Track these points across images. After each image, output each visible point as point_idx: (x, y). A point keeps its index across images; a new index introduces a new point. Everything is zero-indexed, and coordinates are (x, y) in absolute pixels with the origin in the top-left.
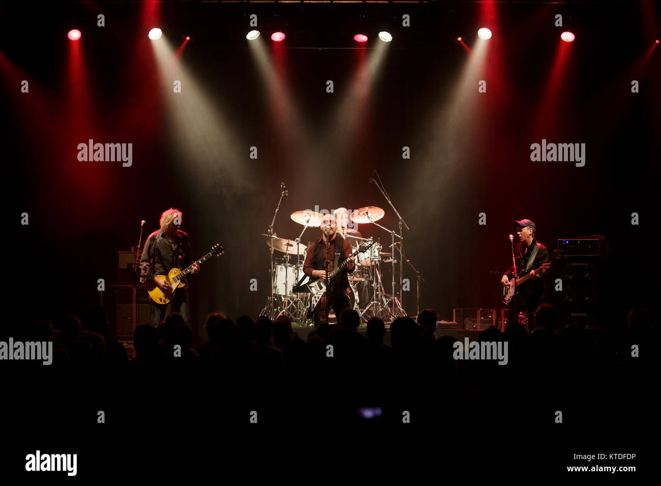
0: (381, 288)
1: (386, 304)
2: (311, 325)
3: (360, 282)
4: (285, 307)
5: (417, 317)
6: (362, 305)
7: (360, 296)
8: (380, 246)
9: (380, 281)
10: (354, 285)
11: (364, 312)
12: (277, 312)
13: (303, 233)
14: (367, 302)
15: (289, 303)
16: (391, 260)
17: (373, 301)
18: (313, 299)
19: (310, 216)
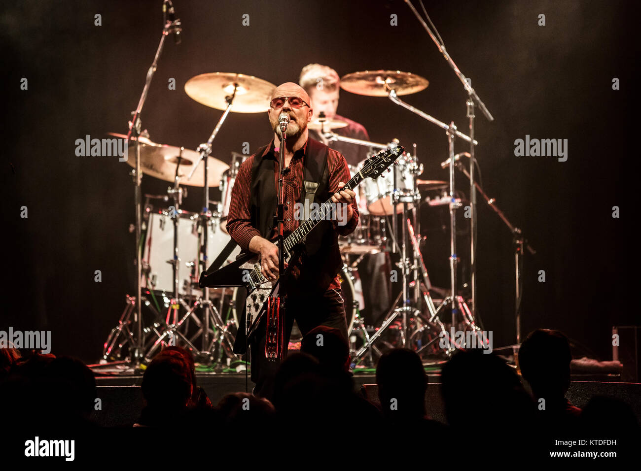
0: (420, 271)
1: (433, 312)
2: (241, 368)
3: (368, 256)
4: (171, 323)
5: (517, 347)
6: (372, 317)
7: (365, 293)
8: (419, 165)
9: (417, 253)
10: (350, 265)
11: (377, 334)
12: (152, 337)
13: (217, 130)
14: (384, 307)
15: (182, 311)
16: (446, 199)
17: (401, 305)
18: (249, 301)
19: (236, 85)
